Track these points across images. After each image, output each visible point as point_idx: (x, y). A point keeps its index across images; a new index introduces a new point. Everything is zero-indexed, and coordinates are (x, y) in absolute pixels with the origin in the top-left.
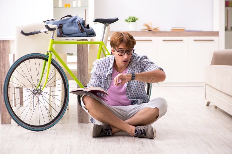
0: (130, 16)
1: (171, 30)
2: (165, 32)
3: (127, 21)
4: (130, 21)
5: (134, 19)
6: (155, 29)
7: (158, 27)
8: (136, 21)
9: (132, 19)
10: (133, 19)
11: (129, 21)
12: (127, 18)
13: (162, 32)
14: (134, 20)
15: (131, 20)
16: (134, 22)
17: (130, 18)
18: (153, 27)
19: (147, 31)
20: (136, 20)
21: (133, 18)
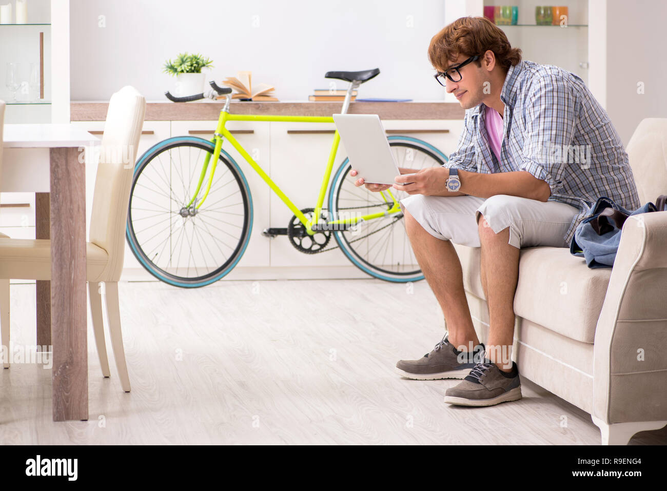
0: (183, 53)
1: (313, 100)
2: (296, 105)
3: (173, 68)
4: (182, 71)
5: (197, 63)
6: (262, 95)
7: (272, 90)
8: (203, 70)
9: (189, 64)
10: (192, 65)
11: (179, 69)
12: (174, 60)
13: (286, 105)
14: (196, 67)
15: (186, 66)
16: (195, 74)
17: (183, 62)
18: (255, 88)
19: (237, 101)
20: (204, 65)
21: (191, 61)
